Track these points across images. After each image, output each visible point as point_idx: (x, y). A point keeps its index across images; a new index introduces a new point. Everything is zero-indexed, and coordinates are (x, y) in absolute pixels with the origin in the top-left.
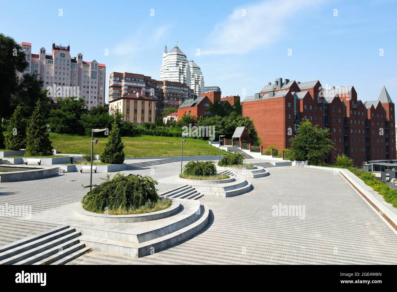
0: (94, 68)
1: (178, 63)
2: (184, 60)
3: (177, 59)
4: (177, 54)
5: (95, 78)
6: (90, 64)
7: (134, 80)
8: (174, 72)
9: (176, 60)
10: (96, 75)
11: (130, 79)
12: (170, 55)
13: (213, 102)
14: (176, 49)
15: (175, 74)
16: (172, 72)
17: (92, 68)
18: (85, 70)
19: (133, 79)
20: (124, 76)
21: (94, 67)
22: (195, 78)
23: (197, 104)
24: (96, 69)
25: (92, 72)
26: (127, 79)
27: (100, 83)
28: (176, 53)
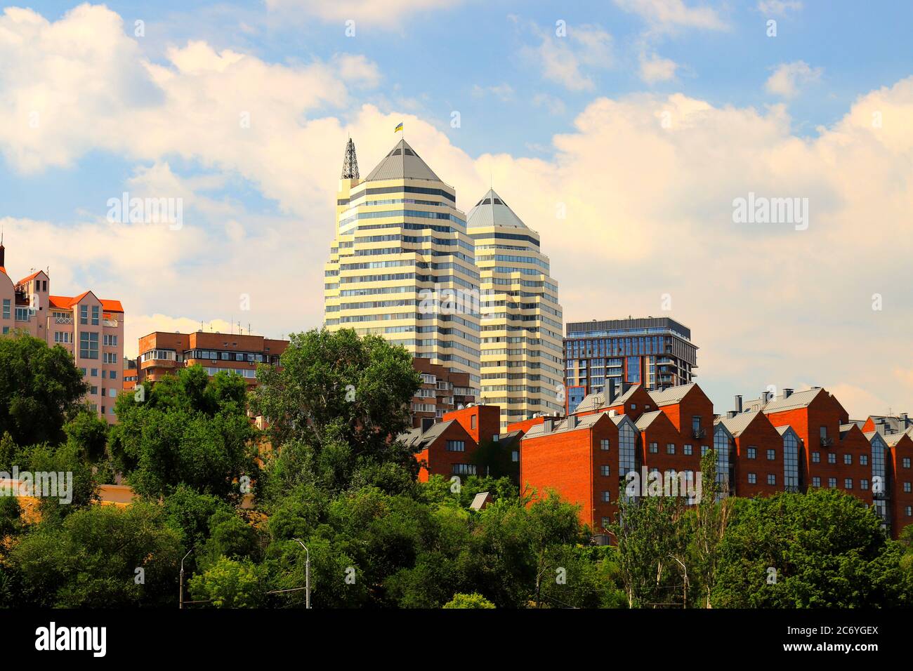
0: (90, 322)
1: (411, 233)
2: (441, 216)
3: (407, 213)
4: (407, 189)
5: (94, 357)
6: (75, 308)
7: (227, 358)
8: (391, 277)
9: (401, 219)
10: (94, 345)
11: (214, 355)
12: (370, 192)
13: (476, 438)
14: (400, 158)
15: (397, 289)
16: (382, 278)
17: (83, 322)
18: (59, 331)
19: (225, 356)
20: (193, 345)
21: (90, 317)
22: (511, 293)
23: (429, 444)
24: (96, 323)
25: (83, 335)
26: (205, 355)
27: (108, 374)
28: (400, 183)
